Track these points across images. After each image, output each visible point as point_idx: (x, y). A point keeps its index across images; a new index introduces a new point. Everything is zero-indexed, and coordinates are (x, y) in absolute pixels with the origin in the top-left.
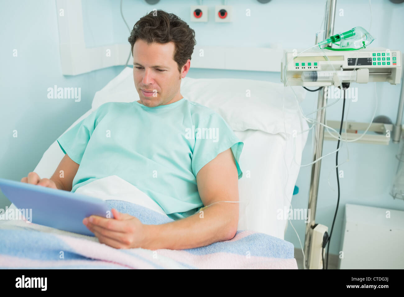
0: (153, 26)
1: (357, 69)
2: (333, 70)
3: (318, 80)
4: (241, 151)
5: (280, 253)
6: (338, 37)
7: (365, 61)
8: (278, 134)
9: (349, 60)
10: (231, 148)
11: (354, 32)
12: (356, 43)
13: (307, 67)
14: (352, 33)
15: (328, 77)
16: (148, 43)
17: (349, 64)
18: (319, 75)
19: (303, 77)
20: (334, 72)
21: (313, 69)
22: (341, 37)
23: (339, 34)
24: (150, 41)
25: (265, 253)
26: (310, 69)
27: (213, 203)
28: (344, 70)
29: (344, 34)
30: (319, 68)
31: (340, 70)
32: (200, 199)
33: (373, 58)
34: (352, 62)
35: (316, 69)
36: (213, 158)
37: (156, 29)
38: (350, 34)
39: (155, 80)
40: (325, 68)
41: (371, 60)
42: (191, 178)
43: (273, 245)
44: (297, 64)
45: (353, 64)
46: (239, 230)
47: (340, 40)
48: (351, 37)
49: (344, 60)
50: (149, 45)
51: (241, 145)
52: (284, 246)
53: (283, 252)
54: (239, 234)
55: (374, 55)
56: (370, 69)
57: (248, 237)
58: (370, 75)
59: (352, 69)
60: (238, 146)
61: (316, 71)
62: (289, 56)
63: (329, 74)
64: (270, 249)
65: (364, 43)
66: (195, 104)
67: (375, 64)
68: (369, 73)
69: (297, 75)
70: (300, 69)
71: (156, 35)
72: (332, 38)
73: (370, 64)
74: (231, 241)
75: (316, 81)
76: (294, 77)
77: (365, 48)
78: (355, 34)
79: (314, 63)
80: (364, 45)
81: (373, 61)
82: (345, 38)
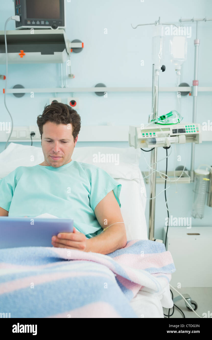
0: (59, 113)
1: (178, 135)
2: (164, 137)
3: (157, 143)
4: (120, 190)
5: (158, 250)
6: (164, 117)
7: (182, 131)
8: (133, 180)
9: (173, 130)
10: (113, 190)
11: (172, 114)
12: (173, 120)
13: (146, 136)
14: (171, 114)
15: (162, 141)
16: (57, 124)
17: (173, 133)
18: (157, 140)
19: (147, 142)
20: (166, 138)
21: (153, 137)
22: (166, 116)
23: (165, 115)
24: (58, 123)
25: (149, 251)
26: (151, 137)
27: (111, 225)
28: (171, 136)
29: (167, 115)
30: (156, 136)
31: (168, 136)
32: (99, 225)
33: (186, 129)
34: (175, 131)
35: (154, 137)
36: (105, 196)
37: (61, 115)
38: (170, 114)
39: (61, 149)
40: (160, 136)
41: (185, 130)
42: (91, 212)
43: (152, 246)
44: (143, 134)
45: (176, 132)
46: (128, 240)
47: (165, 119)
48: (170, 117)
49: (170, 130)
50: (58, 126)
51: (120, 187)
52: (159, 245)
53: (159, 249)
54: (129, 243)
55: (186, 127)
56: (185, 135)
57: (136, 243)
58: (186, 139)
59: (176, 136)
60: (118, 187)
61: (154, 138)
62: (138, 129)
63: (163, 139)
64: (151, 249)
65: (178, 120)
66: (81, 164)
67: (187, 132)
68: (186, 137)
69: (143, 141)
70: (146, 137)
71: (63, 120)
72: (161, 117)
73: (185, 132)
74: (125, 248)
75: (155, 144)
76: (141, 143)
77: (179, 123)
78: (173, 115)
79: (154, 133)
80: (179, 121)
81: (186, 131)
82: (168, 117)
